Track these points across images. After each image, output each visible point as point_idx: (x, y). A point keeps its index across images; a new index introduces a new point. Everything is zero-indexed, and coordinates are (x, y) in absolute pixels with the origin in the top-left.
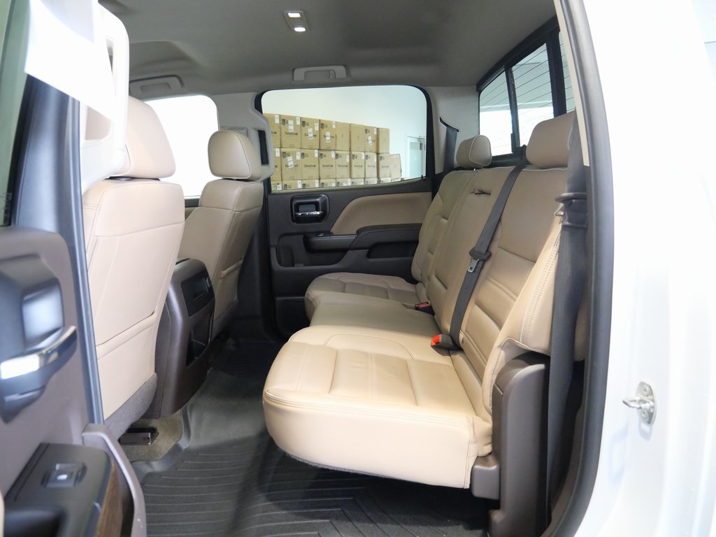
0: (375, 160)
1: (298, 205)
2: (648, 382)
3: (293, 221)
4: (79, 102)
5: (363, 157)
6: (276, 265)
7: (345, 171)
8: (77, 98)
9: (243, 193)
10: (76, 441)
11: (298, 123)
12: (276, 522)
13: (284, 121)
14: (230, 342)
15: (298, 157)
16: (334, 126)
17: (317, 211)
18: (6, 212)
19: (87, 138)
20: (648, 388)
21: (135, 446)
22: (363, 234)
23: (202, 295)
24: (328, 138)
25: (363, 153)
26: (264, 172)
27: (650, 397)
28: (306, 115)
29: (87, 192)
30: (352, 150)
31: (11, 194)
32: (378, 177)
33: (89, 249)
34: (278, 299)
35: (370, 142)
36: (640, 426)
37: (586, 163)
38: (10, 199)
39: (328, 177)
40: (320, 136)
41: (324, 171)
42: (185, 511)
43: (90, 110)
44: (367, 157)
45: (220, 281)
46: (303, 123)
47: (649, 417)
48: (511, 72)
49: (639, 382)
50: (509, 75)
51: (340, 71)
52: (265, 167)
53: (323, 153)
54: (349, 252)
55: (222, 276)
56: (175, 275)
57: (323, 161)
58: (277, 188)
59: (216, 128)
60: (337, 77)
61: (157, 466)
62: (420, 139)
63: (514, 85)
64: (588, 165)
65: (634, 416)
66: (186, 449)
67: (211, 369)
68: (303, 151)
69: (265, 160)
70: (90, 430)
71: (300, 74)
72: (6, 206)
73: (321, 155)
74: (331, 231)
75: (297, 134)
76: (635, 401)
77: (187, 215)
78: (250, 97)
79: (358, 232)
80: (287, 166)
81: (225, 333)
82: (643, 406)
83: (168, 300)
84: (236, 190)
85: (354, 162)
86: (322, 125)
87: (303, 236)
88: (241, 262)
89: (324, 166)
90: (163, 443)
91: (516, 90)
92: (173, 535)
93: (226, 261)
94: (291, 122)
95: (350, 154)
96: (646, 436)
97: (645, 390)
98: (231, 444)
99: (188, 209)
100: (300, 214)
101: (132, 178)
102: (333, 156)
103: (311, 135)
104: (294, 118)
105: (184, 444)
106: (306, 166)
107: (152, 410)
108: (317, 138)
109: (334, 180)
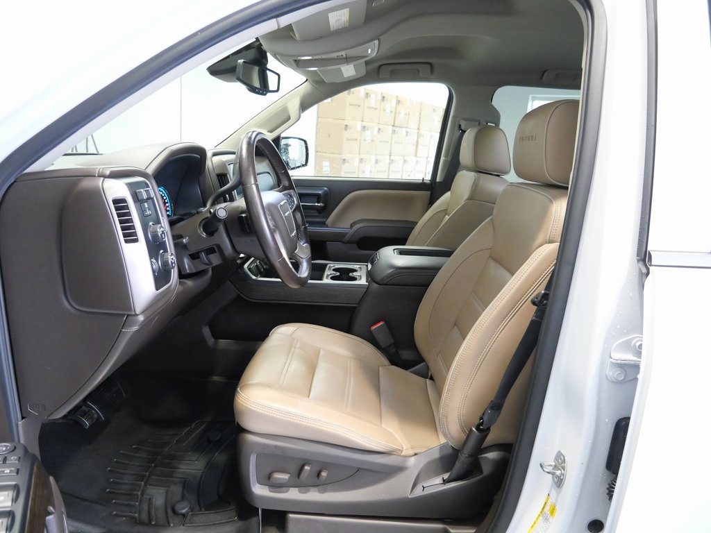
5: (429, 137)
7: (412, 150)
11: (379, 98)
13: (367, 95)
15: (376, 131)
16: (408, 104)
24: (402, 115)
30: (420, 128)
35: (436, 122)
41: (395, 148)
46: (383, 98)
53: (395, 128)
57: (395, 138)
68: (380, 126)
73: (394, 132)
75: (376, 109)
80: (365, 140)
85: (421, 141)
86: (399, 101)
89: (395, 143)
94: (373, 96)
95: (418, 133)
102: (404, 132)
103: (388, 111)
104: (376, 93)
106: (380, 141)
108: (393, 113)
109: (402, 158)
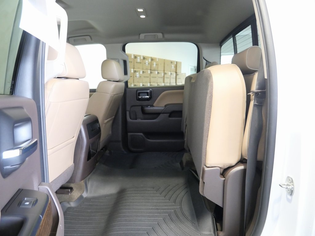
0: (175, 75)
1: (139, 93)
2: (291, 176)
3: (137, 100)
4: (45, 43)
5: (170, 74)
6: (129, 119)
7: (161, 80)
8: (45, 42)
9: (116, 87)
10: (36, 189)
11: (142, 58)
12: (123, 231)
13: (135, 57)
14: (107, 152)
15: (141, 73)
16: (157, 60)
17: (148, 96)
18: (11, 89)
19: (48, 59)
20: (291, 179)
21: (63, 195)
22: (167, 107)
23: (95, 130)
24: (155, 65)
25: (170, 72)
26: (125, 78)
27: (292, 183)
28: (146, 55)
29: (47, 83)
30: (165, 70)
31: (13, 81)
32: (176, 83)
33: (46, 108)
34: (129, 134)
35: (173, 67)
36: (287, 196)
37: (266, 77)
38: (13, 83)
39: (154, 82)
40: (151, 64)
41: (152, 80)
42: (83, 224)
43: (50, 47)
44: (171, 74)
45: (104, 125)
46: (144, 58)
47: (291, 192)
48: (235, 38)
49: (286, 177)
50: (234, 39)
51: (160, 35)
52: (126, 76)
53: (152, 71)
54: (161, 114)
55: (105, 122)
56: (84, 121)
57: (152, 75)
58: (131, 85)
59: (105, 58)
60: (159, 38)
61: (72, 204)
62: (195, 67)
63: (236, 43)
64: (267, 78)
65: (284, 192)
66: (85, 198)
67: (98, 163)
68: (144, 70)
69: (126, 73)
70: (42, 185)
71: (142, 36)
72: (11, 86)
73: (151, 72)
74: (154, 105)
75: (141, 63)
76: (285, 185)
77: (90, 96)
78: (121, 45)
79: (165, 106)
80: (136, 77)
81: (105, 148)
82: (288, 187)
83: (80, 132)
84: (112, 85)
85: (166, 76)
86: (152, 59)
87: (141, 107)
88: (114, 117)
89: (152, 77)
90: (76, 194)
91: (237, 46)
92: (78, 235)
93: (107, 117)
94: (139, 58)
95: (164, 72)
96: (290, 201)
97: (290, 180)
98: (105, 196)
99: (91, 93)
100: (140, 97)
101: (67, 78)
102: (156, 73)
103: (147, 64)
104: (140, 56)
105: (85, 195)
106: (144, 77)
107: (72, 180)
108: (150, 65)
109: (156, 84)
